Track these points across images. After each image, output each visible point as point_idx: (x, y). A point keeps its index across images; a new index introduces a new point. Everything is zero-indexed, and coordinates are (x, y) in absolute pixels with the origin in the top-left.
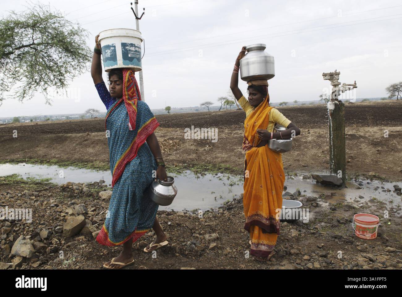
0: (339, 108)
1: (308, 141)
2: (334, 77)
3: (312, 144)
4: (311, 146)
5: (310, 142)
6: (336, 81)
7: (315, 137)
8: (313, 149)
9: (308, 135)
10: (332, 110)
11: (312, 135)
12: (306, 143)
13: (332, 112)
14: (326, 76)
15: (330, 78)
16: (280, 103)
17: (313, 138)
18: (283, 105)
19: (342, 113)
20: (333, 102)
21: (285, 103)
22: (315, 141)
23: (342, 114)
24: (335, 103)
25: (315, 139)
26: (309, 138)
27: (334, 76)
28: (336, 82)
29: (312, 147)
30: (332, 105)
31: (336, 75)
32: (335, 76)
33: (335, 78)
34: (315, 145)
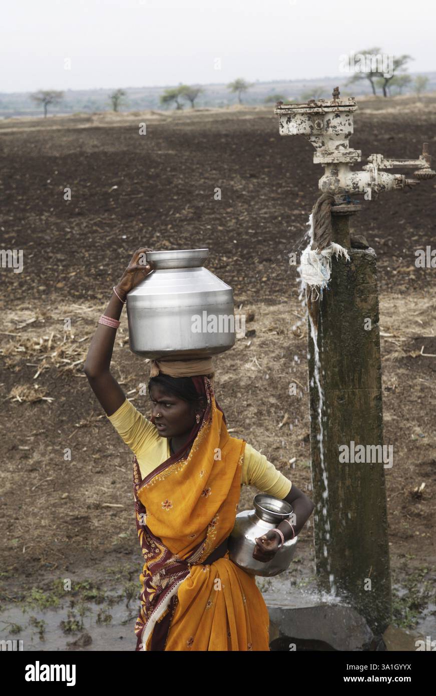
0: (352, 279)
1: (242, 384)
2: (328, 122)
3: (261, 395)
4: (253, 409)
5: (251, 388)
6: (338, 143)
7: (278, 358)
8: (261, 425)
9: (247, 347)
10: (318, 288)
11: (262, 345)
12: (234, 394)
13: (320, 297)
14: (289, 121)
15: (311, 127)
16: (164, 94)
17: (265, 361)
18: (180, 100)
19: (365, 300)
20: (325, 252)
21: (191, 94)
22: (272, 382)
23: (365, 305)
24: (333, 256)
25: (277, 366)
26: (248, 366)
27: (326, 119)
28: (337, 148)
29: (259, 413)
30: (318, 266)
31: (337, 116)
32: (335, 122)
33: (330, 130)
34: (273, 400)
